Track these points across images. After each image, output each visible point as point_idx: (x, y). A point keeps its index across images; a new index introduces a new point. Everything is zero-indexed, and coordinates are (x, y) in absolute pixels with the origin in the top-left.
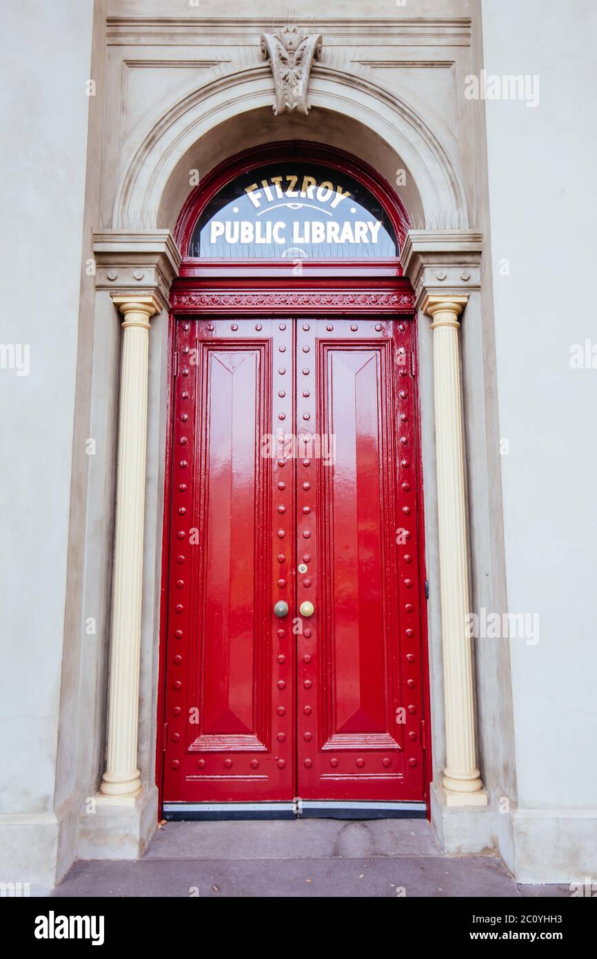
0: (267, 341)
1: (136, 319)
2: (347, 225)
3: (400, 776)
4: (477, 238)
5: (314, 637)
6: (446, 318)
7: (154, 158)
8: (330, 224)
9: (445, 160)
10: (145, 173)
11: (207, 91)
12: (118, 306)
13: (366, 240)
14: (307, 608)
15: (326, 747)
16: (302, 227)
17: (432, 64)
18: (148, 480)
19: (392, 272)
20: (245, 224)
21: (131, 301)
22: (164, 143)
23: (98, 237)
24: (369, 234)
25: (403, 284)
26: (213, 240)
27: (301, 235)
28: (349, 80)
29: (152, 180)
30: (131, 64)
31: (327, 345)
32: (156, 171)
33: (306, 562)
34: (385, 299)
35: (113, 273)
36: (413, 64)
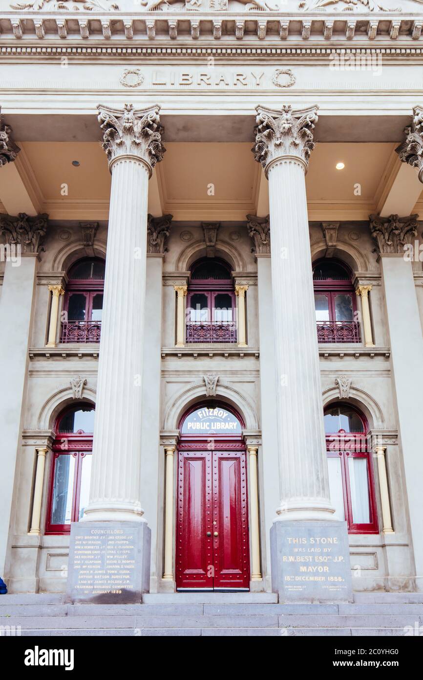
0: (204, 458)
1: (170, 453)
2: (227, 423)
3: (242, 581)
4: (260, 432)
5: (218, 542)
6: (253, 453)
7: (174, 409)
8: (222, 423)
9: (252, 410)
10: (172, 413)
11: (189, 390)
12: (165, 449)
13: (232, 428)
14: (216, 533)
15: (221, 573)
16: (214, 424)
17: (249, 382)
18: (173, 497)
19: (240, 439)
20: (198, 423)
21: (169, 448)
22: (177, 405)
23: (161, 432)
24: (233, 426)
25: (243, 441)
26: (189, 428)
27: (214, 426)
28: (227, 388)
29: (174, 416)
30: (168, 382)
31: (221, 459)
32: (175, 413)
33: (216, 521)
34: (238, 446)
35: (164, 441)
36: (244, 382)
